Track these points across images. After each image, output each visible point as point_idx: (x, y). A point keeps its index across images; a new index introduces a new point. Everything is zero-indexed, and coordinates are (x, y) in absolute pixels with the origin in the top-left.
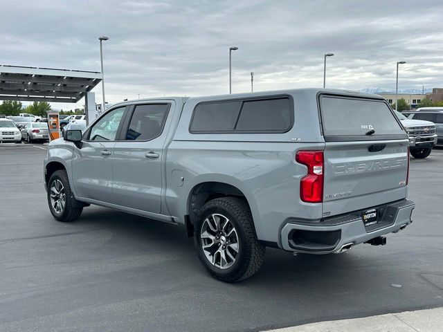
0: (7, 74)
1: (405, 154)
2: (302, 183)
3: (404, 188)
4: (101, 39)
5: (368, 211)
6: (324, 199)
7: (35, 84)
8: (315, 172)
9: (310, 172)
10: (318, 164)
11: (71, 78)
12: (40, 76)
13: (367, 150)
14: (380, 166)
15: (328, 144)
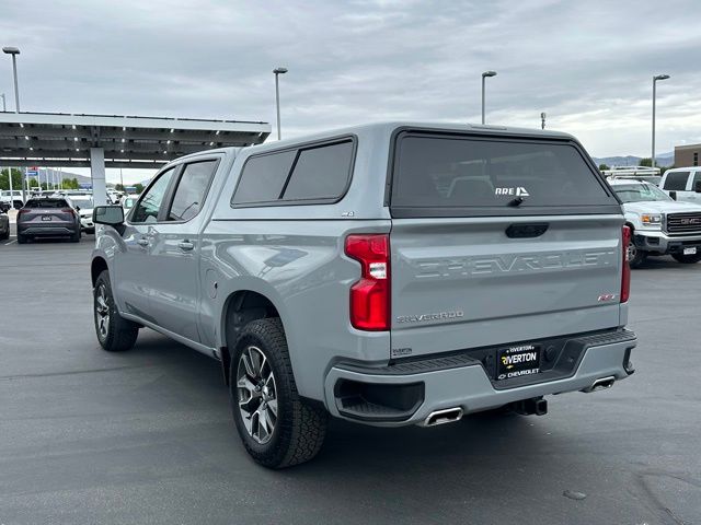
0: (134, 129)
1: (615, 243)
2: (354, 294)
3: (617, 307)
4: (277, 72)
5: (513, 350)
6: (394, 324)
7: (176, 143)
8: (373, 273)
9: (366, 273)
10: (378, 259)
11: (227, 133)
12: (182, 131)
13: (503, 233)
14: (536, 265)
15: (397, 222)
